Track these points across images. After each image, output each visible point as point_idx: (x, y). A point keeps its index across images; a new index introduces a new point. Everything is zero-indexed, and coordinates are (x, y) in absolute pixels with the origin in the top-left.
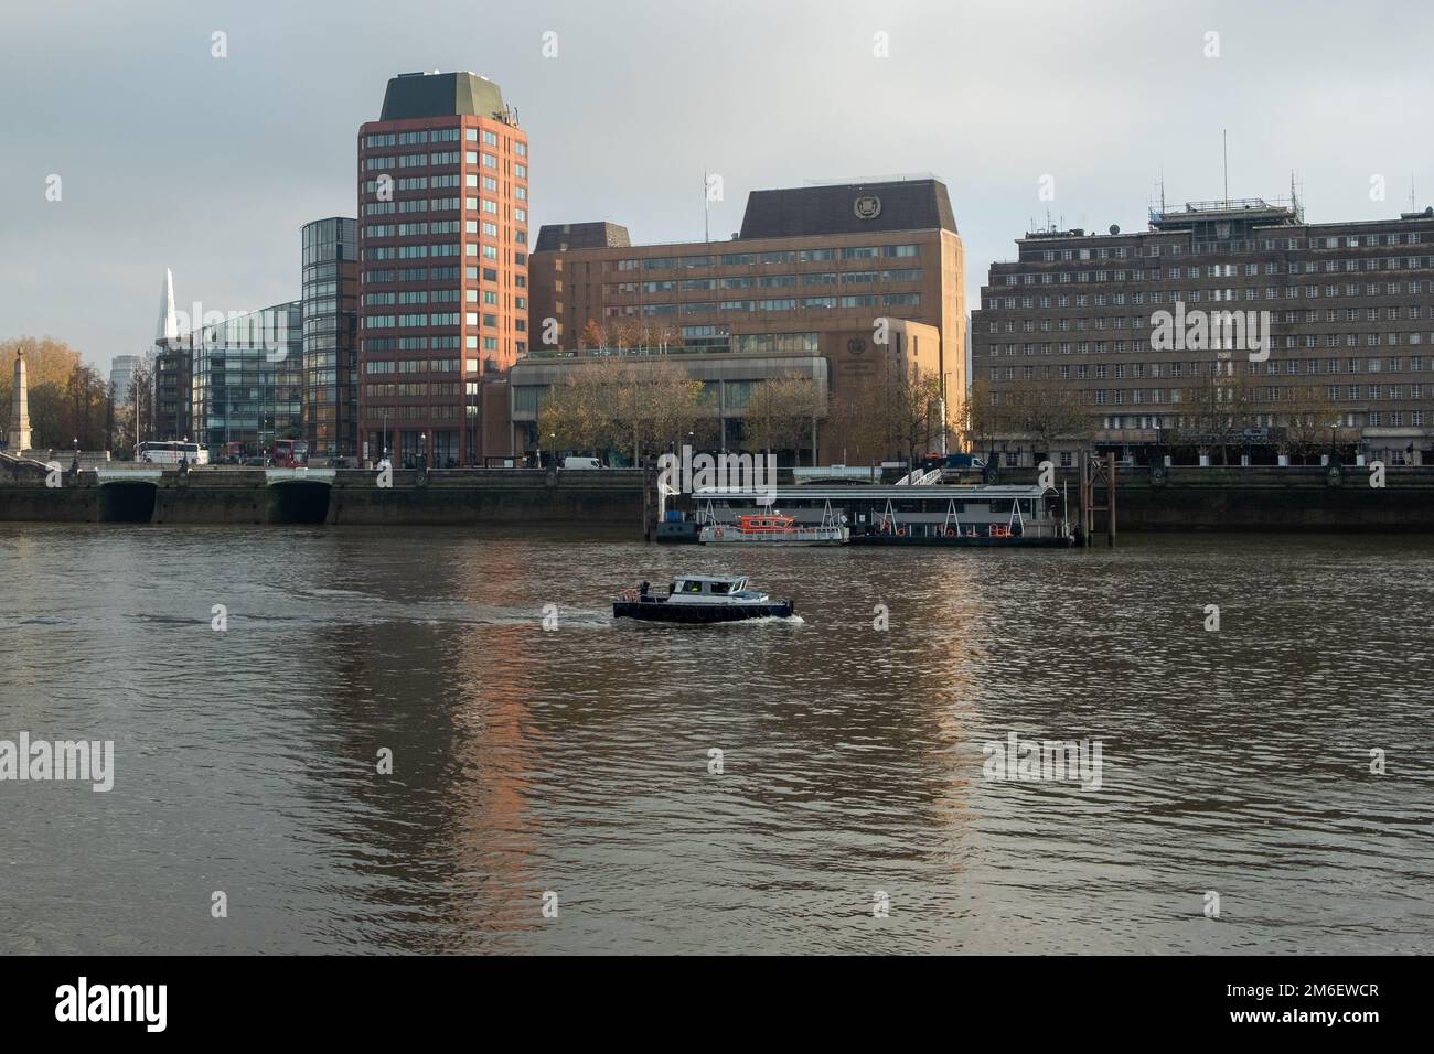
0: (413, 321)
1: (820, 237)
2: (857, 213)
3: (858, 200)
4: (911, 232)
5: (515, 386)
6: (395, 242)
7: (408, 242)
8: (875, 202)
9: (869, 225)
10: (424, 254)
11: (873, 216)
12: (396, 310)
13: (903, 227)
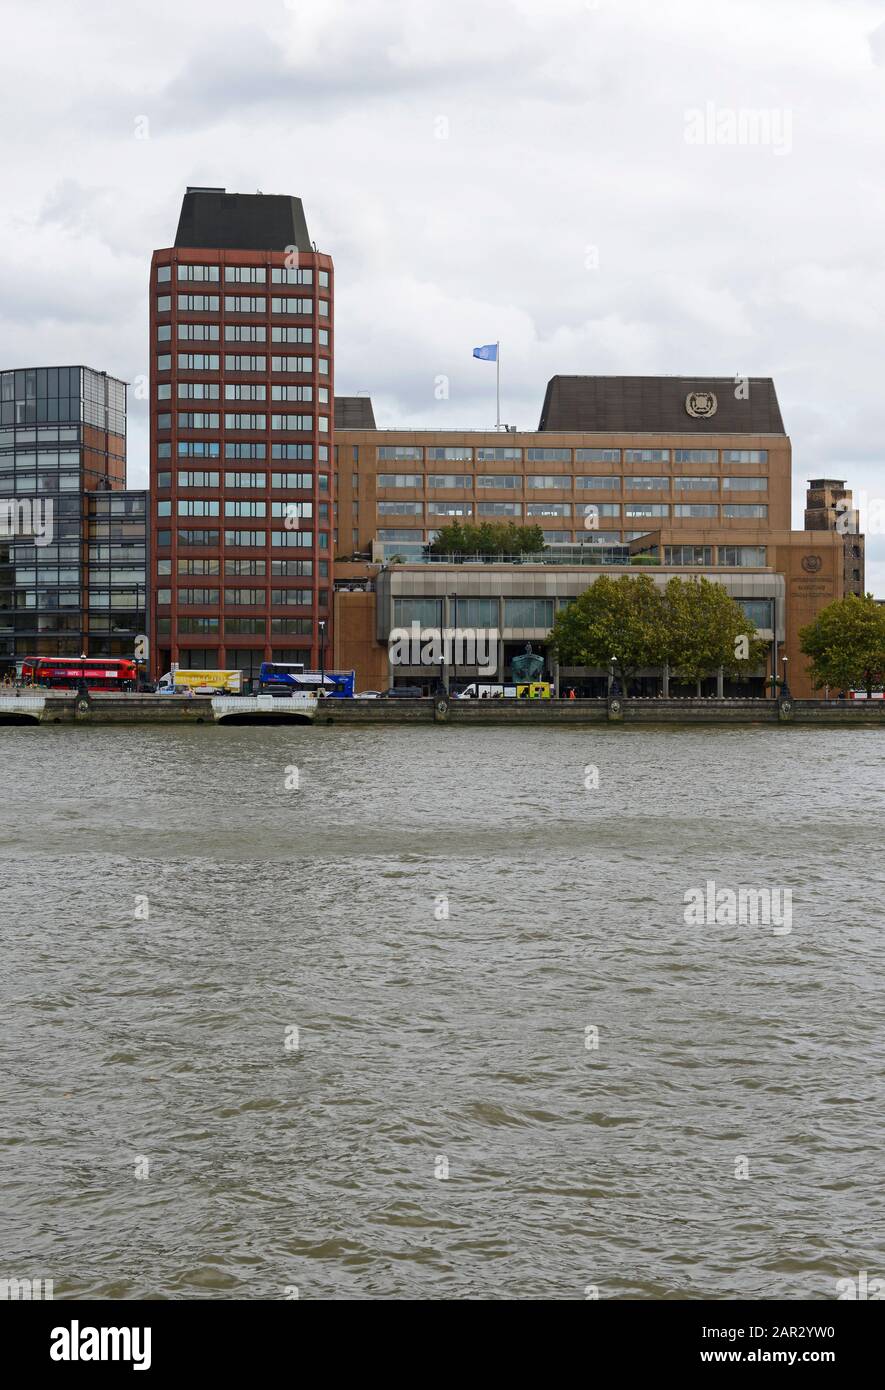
0: (245, 509)
1: (650, 435)
2: (690, 411)
3: (690, 395)
4: (757, 435)
5: (395, 597)
6: (222, 407)
7: (238, 407)
8: (710, 399)
9: (702, 424)
10: (262, 425)
11: (708, 415)
12: (222, 495)
13: (742, 430)
